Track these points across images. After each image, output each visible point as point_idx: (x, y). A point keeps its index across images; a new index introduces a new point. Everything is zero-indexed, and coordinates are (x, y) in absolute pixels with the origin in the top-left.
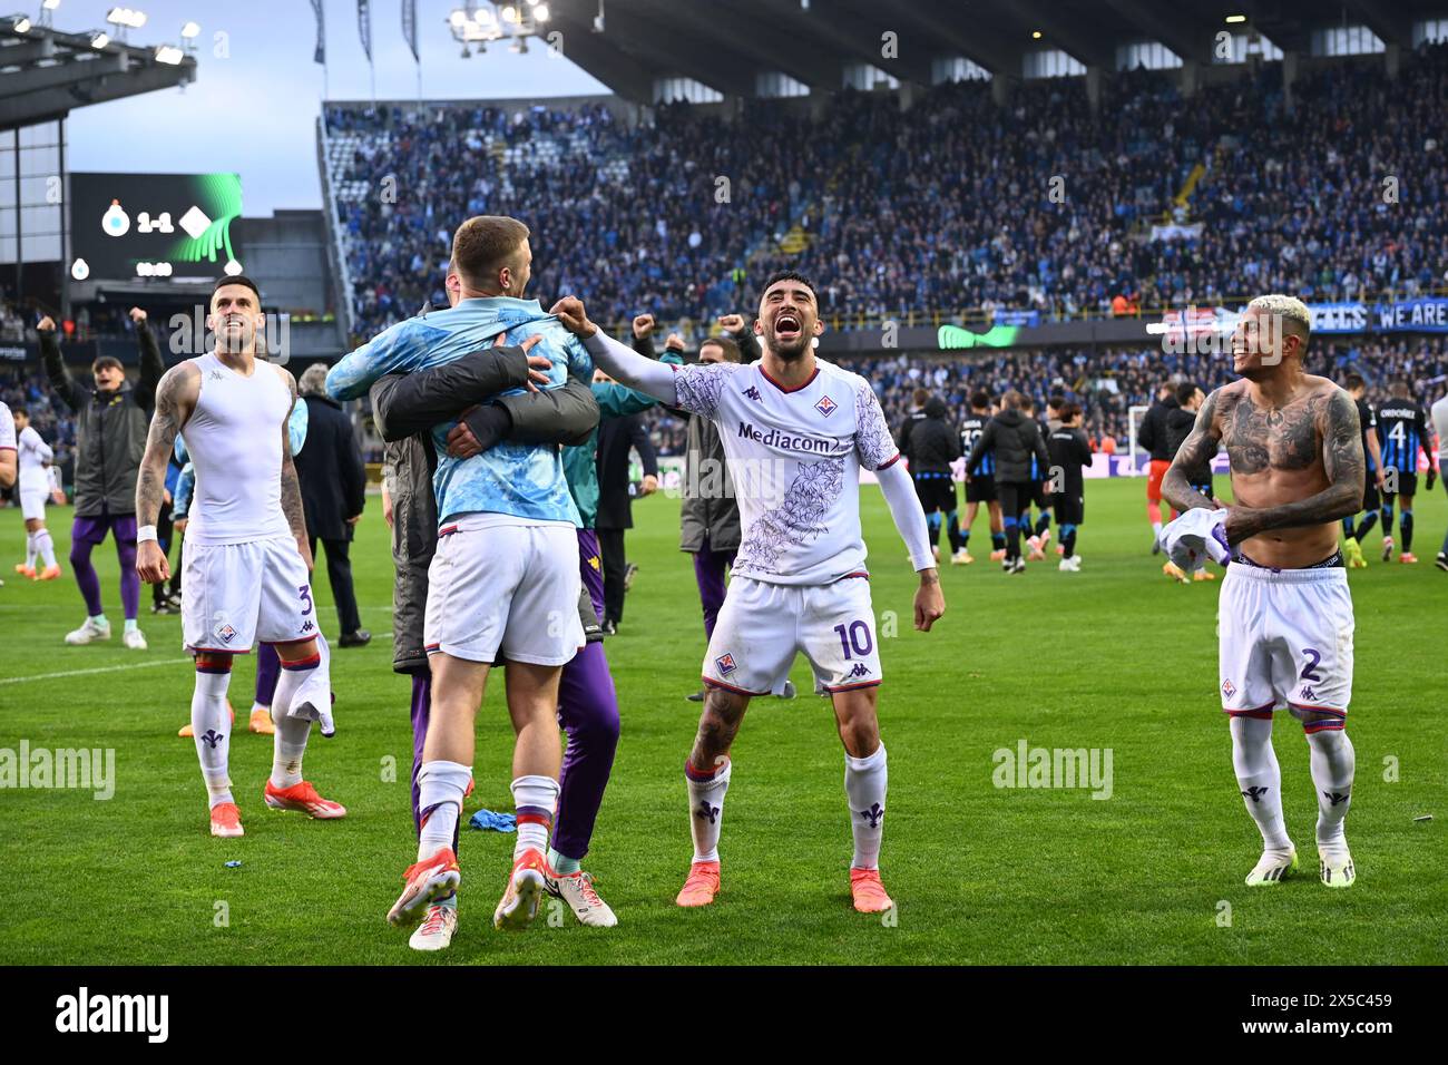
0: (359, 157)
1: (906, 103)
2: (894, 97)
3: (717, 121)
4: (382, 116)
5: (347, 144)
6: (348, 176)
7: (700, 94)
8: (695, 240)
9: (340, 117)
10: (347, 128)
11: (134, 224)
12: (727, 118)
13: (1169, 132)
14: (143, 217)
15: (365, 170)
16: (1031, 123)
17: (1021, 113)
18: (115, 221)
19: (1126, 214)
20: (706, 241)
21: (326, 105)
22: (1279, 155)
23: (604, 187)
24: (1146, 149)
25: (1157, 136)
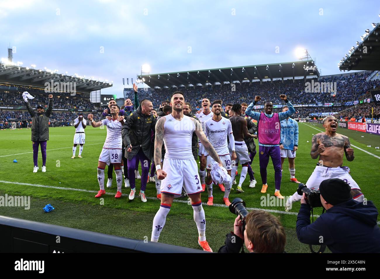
0: (127, 93)
1: (177, 89)
2: (176, 88)
3: (160, 90)
4: (129, 90)
5: (126, 92)
6: (126, 95)
7: (159, 88)
8: (158, 101)
9: (126, 90)
10: (126, 91)
11: (107, 99)
12: (161, 90)
13: (201, 91)
14: (108, 99)
15: (127, 94)
16: (189, 90)
17: (188, 89)
18: (105, 99)
19: (197, 99)
20: (159, 101)
21: (124, 88)
22: (211, 93)
23: (150, 96)
24: (199, 93)
25: (200, 92)
